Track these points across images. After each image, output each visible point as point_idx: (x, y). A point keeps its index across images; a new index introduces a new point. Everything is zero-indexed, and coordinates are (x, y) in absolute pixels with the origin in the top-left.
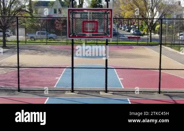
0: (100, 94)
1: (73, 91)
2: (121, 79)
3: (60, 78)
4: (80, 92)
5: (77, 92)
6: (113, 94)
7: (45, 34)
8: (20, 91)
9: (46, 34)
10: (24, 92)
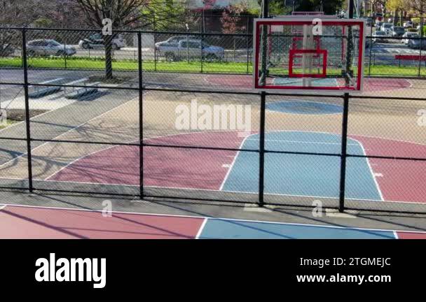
0: (328, 215)
1: (261, 203)
2: (377, 174)
3: (231, 167)
4: (279, 207)
5: (272, 207)
6: (357, 215)
7: (197, 47)
8: (145, 198)
9: (200, 47)
10: (153, 201)
